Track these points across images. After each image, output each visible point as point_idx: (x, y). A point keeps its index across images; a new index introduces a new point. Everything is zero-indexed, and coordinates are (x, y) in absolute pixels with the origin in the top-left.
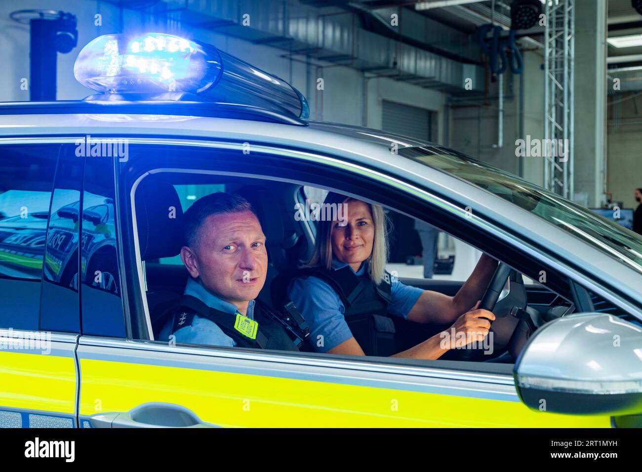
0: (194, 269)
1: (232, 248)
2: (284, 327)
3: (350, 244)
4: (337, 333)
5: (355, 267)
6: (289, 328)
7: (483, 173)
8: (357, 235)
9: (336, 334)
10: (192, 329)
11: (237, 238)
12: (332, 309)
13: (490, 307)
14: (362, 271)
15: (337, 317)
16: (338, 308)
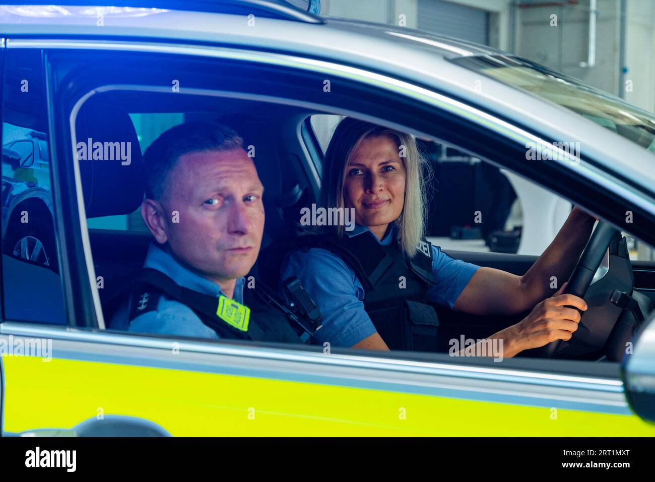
0: (161, 232)
1: (216, 202)
2: (287, 316)
3: (371, 199)
4: (353, 328)
5: (378, 232)
6: (294, 317)
7: (573, 93)
8: (381, 186)
9: (350, 329)
10: (158, 315)
11: (225, 189)
12: (344, 293)
13: (580, 292)
14: (389, 239)
15: (353, 305)
16: (355, 293)
